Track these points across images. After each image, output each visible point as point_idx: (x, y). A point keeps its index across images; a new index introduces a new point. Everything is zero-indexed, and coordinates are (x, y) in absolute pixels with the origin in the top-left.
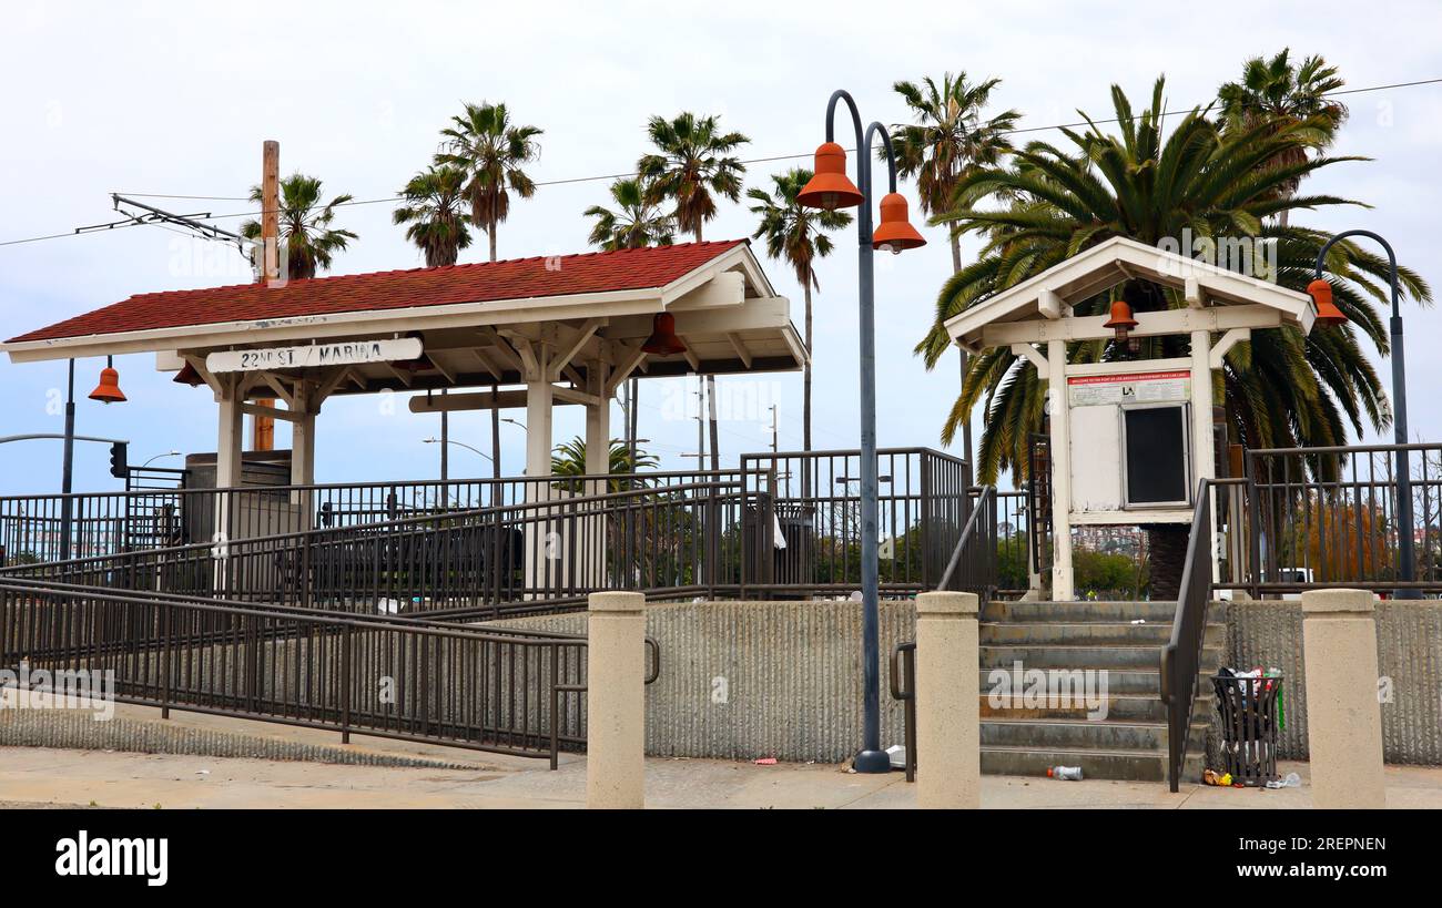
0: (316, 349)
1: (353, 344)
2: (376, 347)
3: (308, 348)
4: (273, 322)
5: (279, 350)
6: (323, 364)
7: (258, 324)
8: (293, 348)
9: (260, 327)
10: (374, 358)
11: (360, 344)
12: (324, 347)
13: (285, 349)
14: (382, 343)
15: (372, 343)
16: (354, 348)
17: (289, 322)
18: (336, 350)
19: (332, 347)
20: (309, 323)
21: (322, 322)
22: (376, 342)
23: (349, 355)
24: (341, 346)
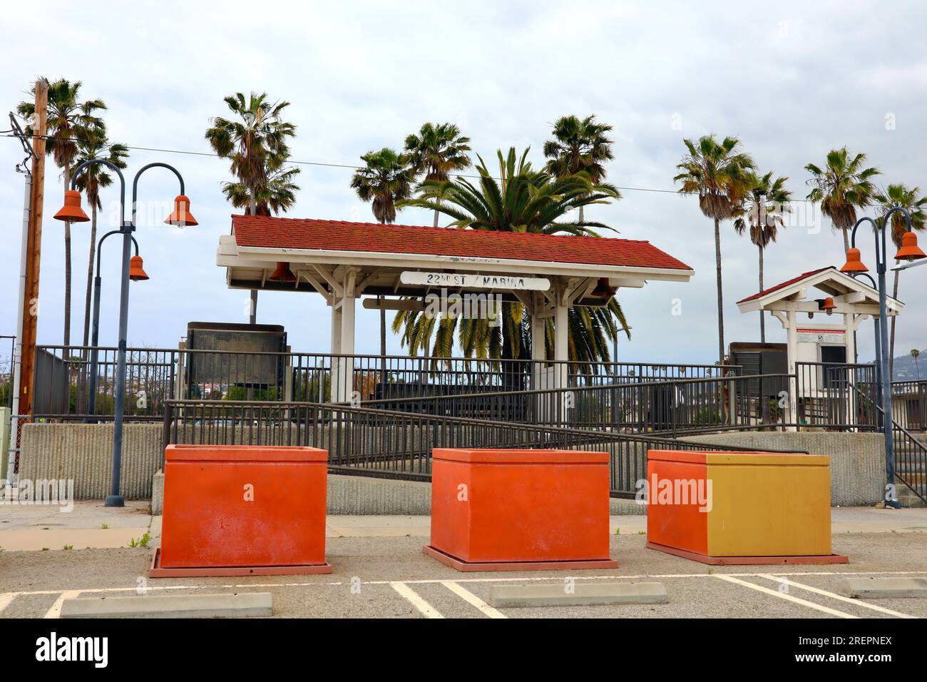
0: (482, 277)
1: (506, 278)
2: (521, 281)
3: (475, 276)
4: (462, 259)
5: (455, 275)
6: (485, 286)
7: (452, 259)
8: (465, 275)
9: (452, 261)
10: (520, 287)
11: (511, 278)
12: (487, 277)
13: (459, 275)
14: (525, 279)
15: (518, 279)
16: (506, 280)
17: (474, 260)
18: (495, 280)
19: (492, 277)
20: (487, 262)
21: (496, 263)
22: (522, 278)
23: (503, 283)
24: (498, 278)
